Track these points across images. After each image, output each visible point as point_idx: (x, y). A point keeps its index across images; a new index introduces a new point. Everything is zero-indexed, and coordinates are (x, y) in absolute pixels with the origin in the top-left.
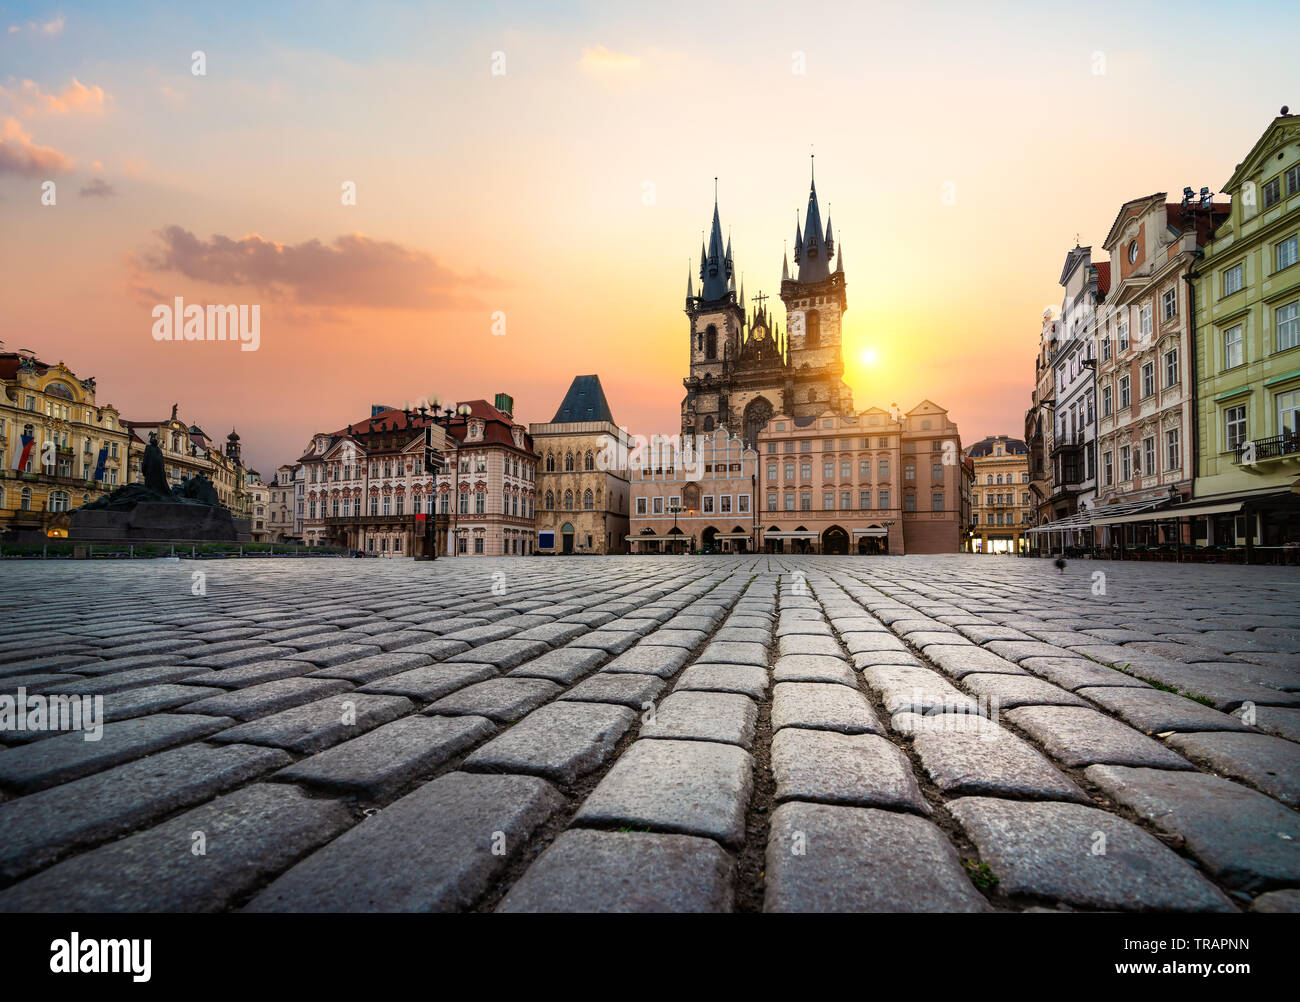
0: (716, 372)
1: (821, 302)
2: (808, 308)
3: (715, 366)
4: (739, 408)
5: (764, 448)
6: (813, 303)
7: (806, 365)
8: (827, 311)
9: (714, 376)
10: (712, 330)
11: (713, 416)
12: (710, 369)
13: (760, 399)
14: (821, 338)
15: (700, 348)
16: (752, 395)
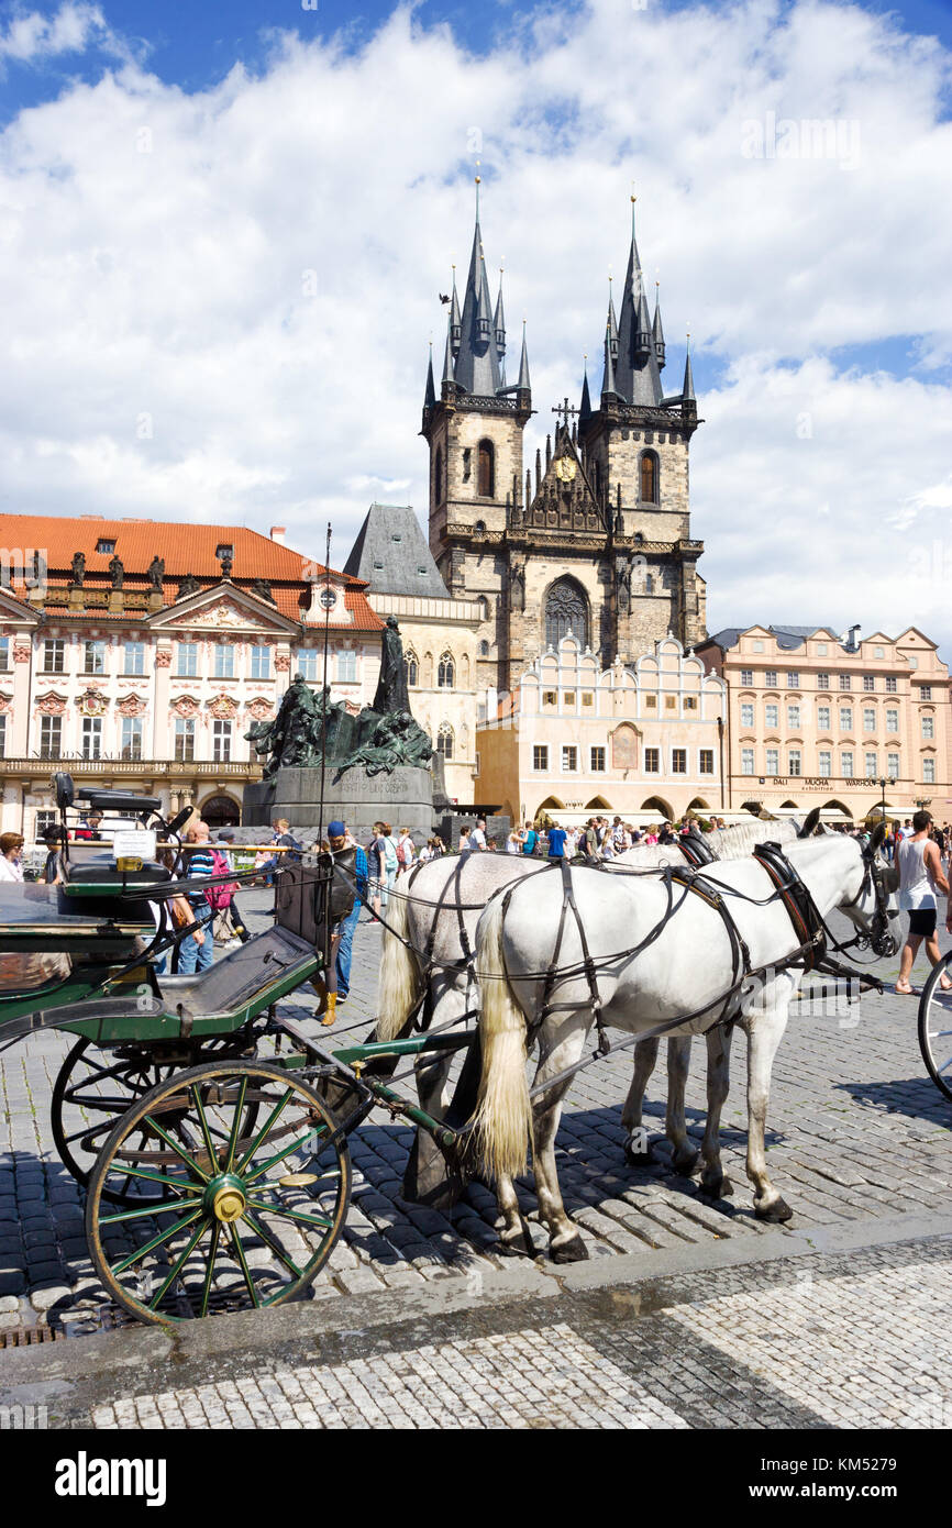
0: (496, 522)
1: (662, 441)
2: (641, 445)
3: (493, 509)
4: (535, 589)
5: (735, 677)
6: (649, 441)
7: (639, 535)
8: (670, 456)
9: (490, 527)
10: (486, 446)
11: (489, 596)
12: (483, 513)
13: (568, 581)
14: (662, 497)
15: (467, 476)
16: (556, 569)
